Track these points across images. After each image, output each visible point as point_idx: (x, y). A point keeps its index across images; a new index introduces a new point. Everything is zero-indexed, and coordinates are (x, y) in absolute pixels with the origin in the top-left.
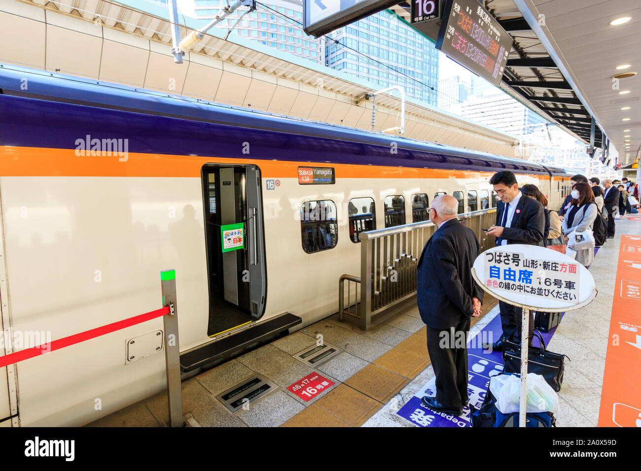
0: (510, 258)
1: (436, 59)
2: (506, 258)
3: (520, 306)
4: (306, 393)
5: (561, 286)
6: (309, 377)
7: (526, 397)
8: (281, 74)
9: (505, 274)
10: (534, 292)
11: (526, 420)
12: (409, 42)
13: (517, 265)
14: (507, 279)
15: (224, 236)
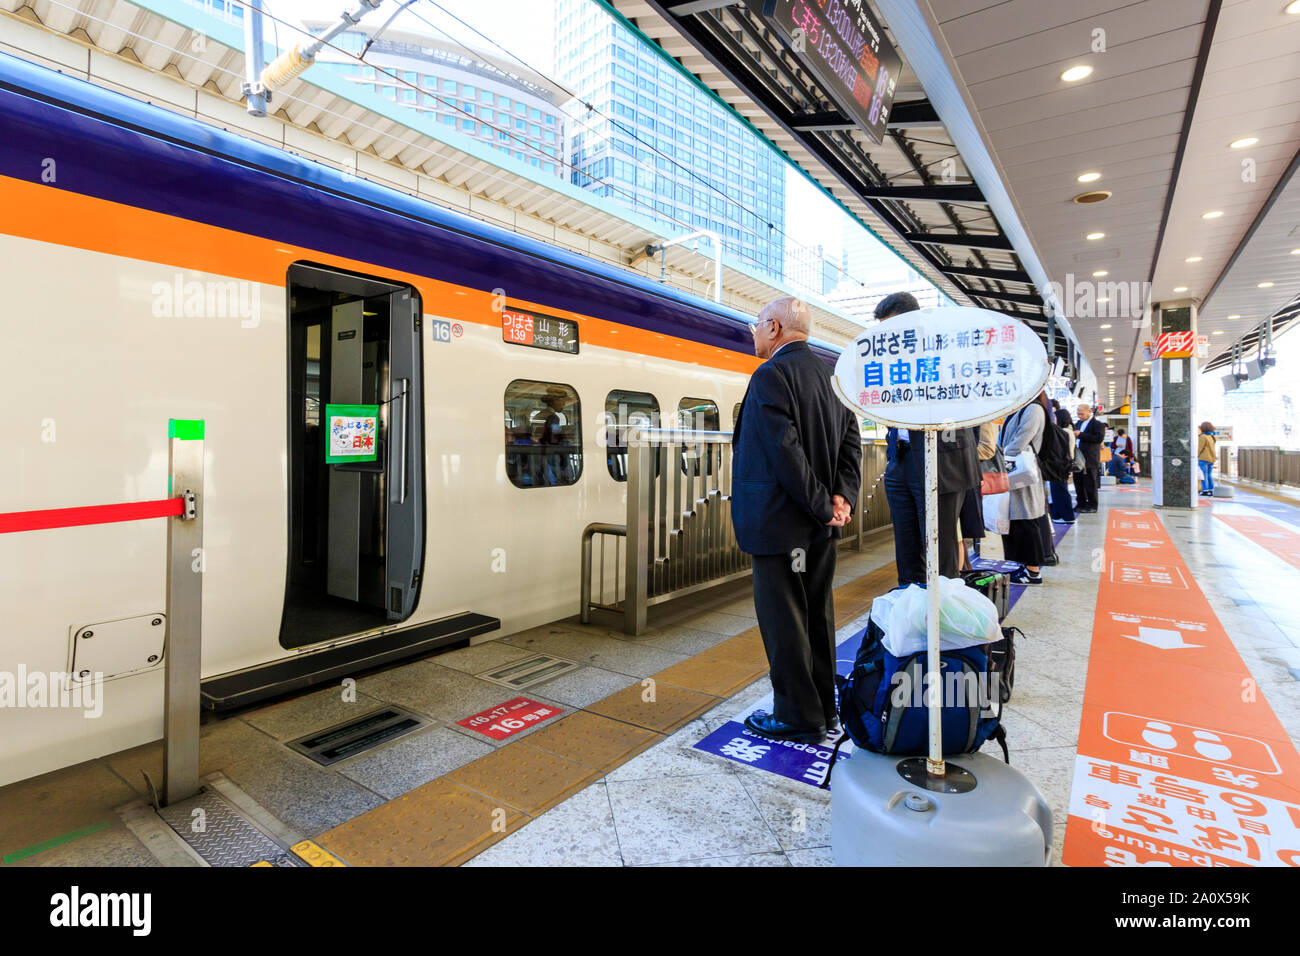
0: (899, 340)
1: (779, 211)
2: (893, 342)
3: (920, 428)
4: (500, 728)
5: (989, 372)
6: (508, 705)
7: (938, 614)
8: (478, 189)
9: (892, 373)
10: (943, 395)
11: (942, 665)
12: (730, 176)
13: (912, 352)
14: (896, 382)
15: (333, 427)
